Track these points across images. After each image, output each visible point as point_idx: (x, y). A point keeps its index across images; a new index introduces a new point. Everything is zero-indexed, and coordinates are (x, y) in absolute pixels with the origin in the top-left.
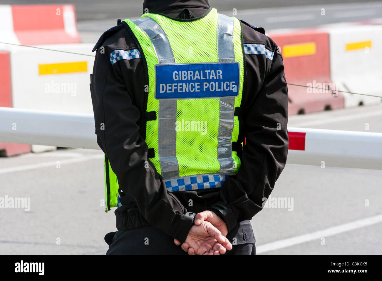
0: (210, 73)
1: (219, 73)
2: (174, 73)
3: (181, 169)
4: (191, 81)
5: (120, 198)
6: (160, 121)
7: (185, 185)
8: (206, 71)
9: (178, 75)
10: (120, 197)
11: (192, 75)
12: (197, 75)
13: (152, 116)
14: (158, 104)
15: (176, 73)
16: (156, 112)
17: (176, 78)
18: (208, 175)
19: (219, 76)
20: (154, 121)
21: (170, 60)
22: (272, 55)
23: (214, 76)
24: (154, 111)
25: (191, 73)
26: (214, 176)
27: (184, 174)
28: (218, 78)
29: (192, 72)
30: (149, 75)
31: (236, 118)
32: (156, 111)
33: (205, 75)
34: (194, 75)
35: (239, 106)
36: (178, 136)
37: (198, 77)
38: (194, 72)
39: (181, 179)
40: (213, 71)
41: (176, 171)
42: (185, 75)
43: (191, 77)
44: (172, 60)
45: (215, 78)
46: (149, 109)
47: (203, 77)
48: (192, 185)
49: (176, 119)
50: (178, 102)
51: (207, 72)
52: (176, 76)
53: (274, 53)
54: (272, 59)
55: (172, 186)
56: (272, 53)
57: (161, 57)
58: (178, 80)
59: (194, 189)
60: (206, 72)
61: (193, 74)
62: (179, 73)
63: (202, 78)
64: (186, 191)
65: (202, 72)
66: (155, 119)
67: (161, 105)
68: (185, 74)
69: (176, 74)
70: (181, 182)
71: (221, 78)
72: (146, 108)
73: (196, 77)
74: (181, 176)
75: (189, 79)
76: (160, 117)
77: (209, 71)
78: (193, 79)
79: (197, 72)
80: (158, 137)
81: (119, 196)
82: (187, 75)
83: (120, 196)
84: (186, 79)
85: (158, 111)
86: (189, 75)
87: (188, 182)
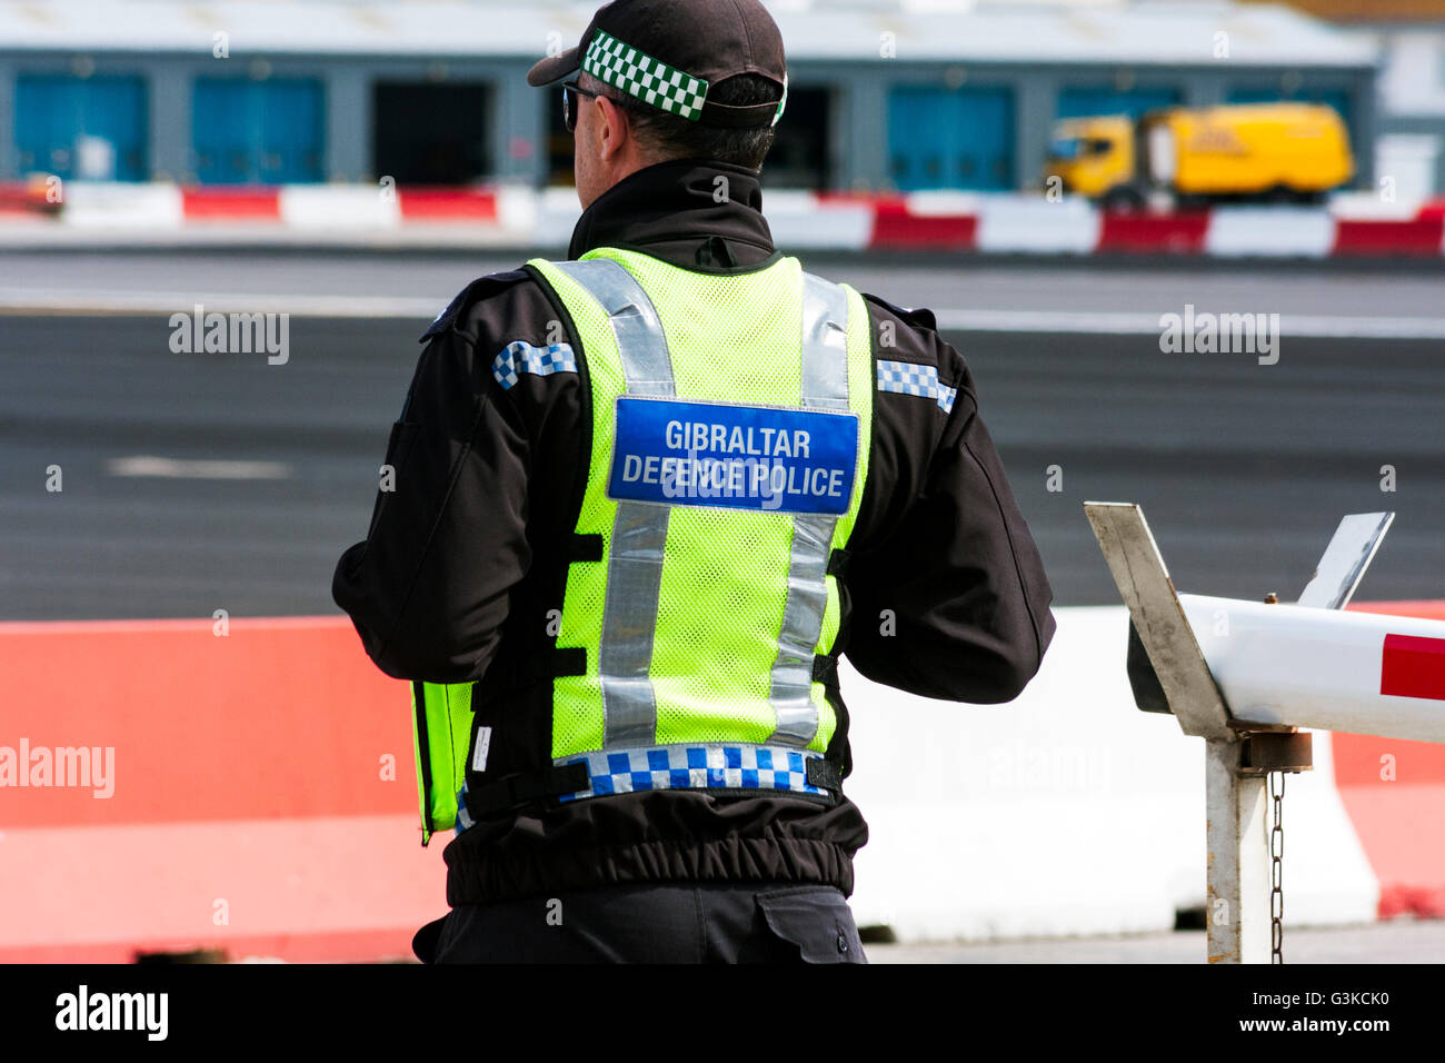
0: (774, 438)
1: (802, 439)
2: (671, 424)
3: (661, 720)
4: (719, 456)
5: (468, 794)
6: (613, 565)
7: (672, 772)
8: (762, 430)
9: (683, 433)
10: (466, 789)
11: (721, 439)
12: (737, 441)
13: (591, 548)
14: (614, 515)
15: (675, 428)
16: (604, 537)
17: (674, 441)
18: (741, 746)
19: (801, 449)
20: (593, 563)
21: (662, 385)
22: (949, 397)
23: (787, 449)
24: (597, 533)
25: (719, 433)
26: (758, 752)
27: (671, 736)
28: (796, 455)
29: (723, 429)
30: (595, 423)
31: (831, 581)
32: (603, 534)
33: (759, 442)
34: (728, 440)
35: (843, 546)
36: (662, 618)
37: (740, 445)
38: (727, 429)
39: (661, 751)
40: (783, 433)
41: (645, 725)
42: (703, 436)
43: (718, 443)
44: (666, 387)
45: (789, 454)
46: (584, 526)
47: (754, 448)
48: (692, 772)
49: (662, 565)
50: (671, 513)
51: (768, 432)
52: (676, 436)
53: (955, 391)
54: (948, 409)
55: (632, 771)
56: (951, 392)
57: (635, 374)
58: (680, 447)
59: (695, 783)
60: (764, 434)
61: (724, 434)
62: (684, 426)
63: (751, 451)
64: (672, 788)
65: (751, 431)
66: (597, 557)
67: (619, 518)
68: (701, 431)
69: (675, 430)
70: (659, 759)
71: (806, 455)
72: (576, 523)
73: (733, 445)
74: (660, 740)
75: (713, 449)
76: (614, 553)
77: (773, 431)
78: (723, 449)
79: (737, 430)
80: (601, 617)
81: (463, 788)
82: (709, 436)
83: (468, 786)
84: (704, 447)
85: (609, 534)
86: (714, 438)
87: (679, 762)
